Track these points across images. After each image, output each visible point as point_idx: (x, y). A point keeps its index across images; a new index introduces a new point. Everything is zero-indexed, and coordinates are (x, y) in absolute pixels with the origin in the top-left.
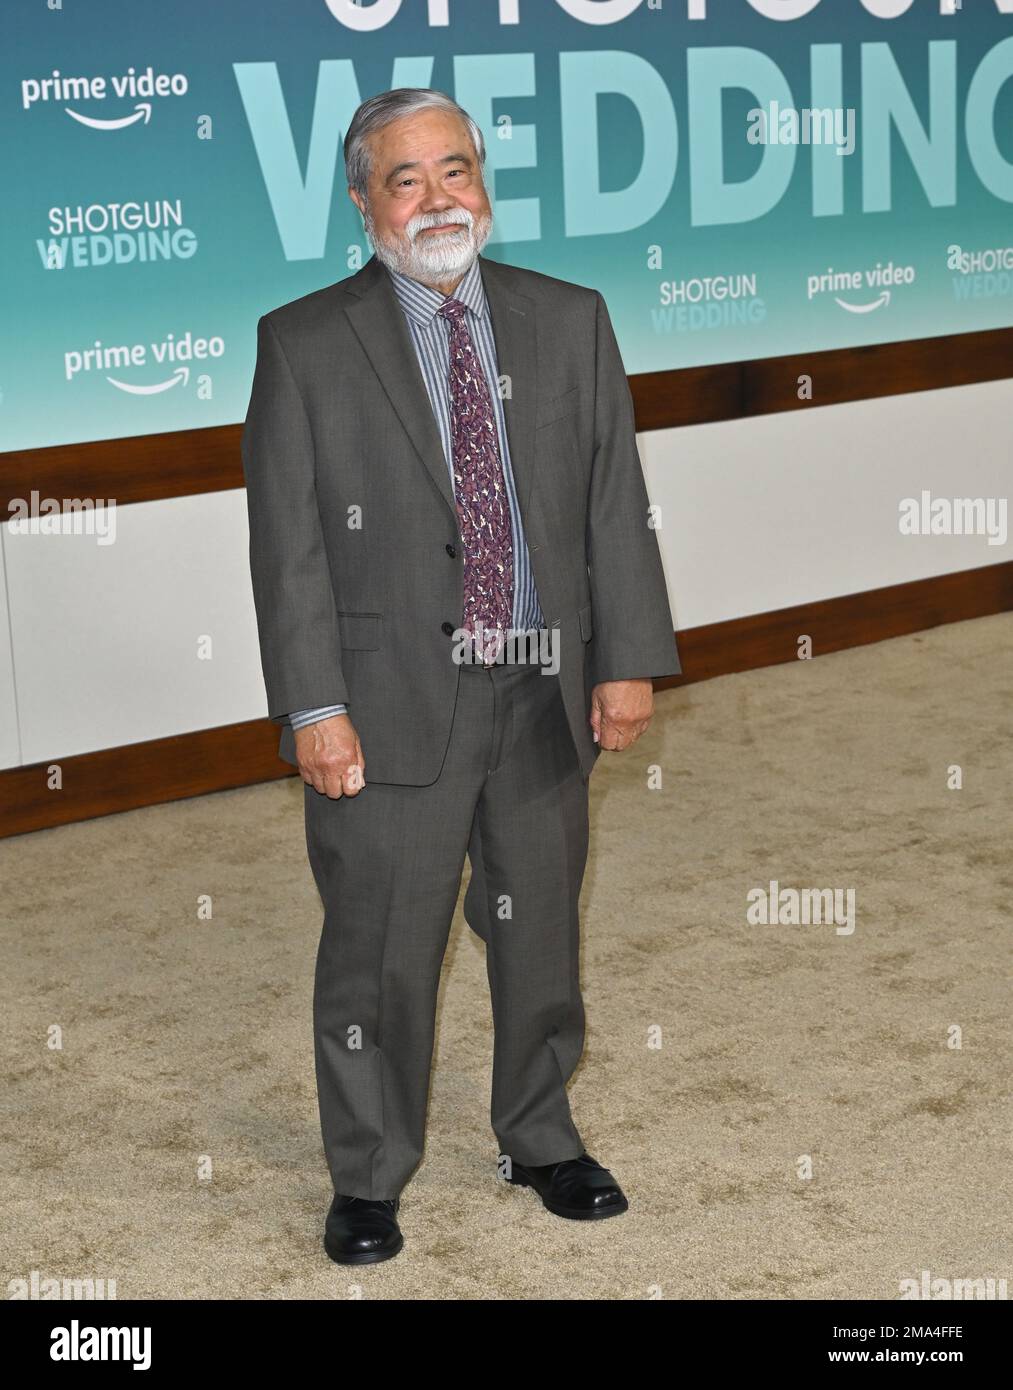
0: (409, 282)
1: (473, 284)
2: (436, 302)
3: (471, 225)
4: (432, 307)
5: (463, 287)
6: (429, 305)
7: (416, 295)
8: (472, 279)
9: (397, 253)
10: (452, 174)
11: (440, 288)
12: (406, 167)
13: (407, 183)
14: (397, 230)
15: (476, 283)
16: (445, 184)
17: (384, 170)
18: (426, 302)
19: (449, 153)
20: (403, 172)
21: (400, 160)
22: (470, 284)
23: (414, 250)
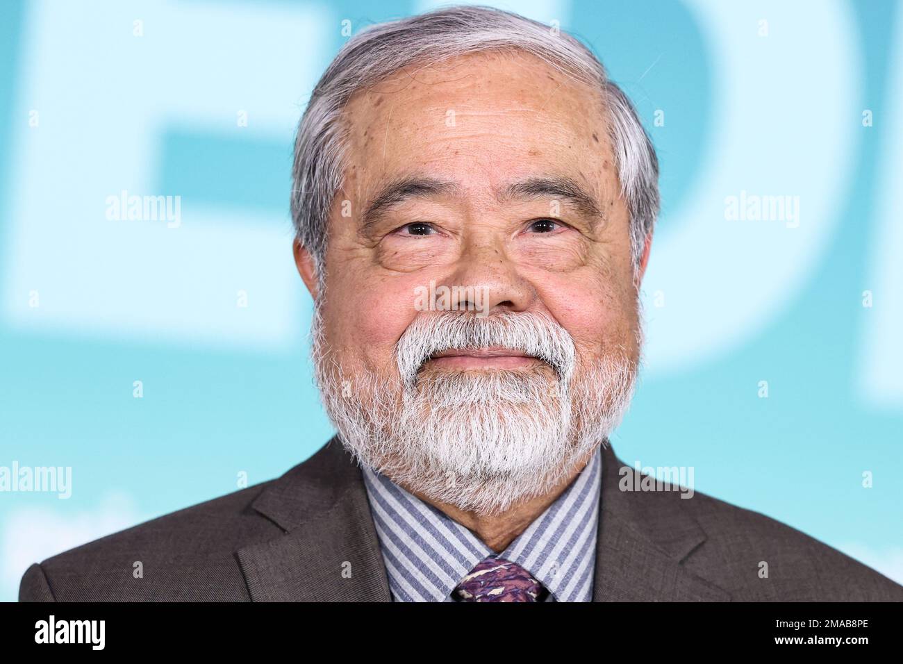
0: (401, 499)
1: (571, 530)
2: (461, 559)
3: (570, 370)
4: (448, 570)
5: (541, 531)
6: (442, 563)
7: (414, 535)
8: (570, 516)
9: (367, 418)
10: (543, 225)
11: (473, 521)
12: (415, 188)
13: (419, 228)
14: (372, 353)
15: (580, 529)
16: (515, 247)
17: (367, 187)
18: (434, 555)
19: (534, 172)
20: (409, 200)
21: (405, 167)
22: (563, 526)
23: (411, 409)
